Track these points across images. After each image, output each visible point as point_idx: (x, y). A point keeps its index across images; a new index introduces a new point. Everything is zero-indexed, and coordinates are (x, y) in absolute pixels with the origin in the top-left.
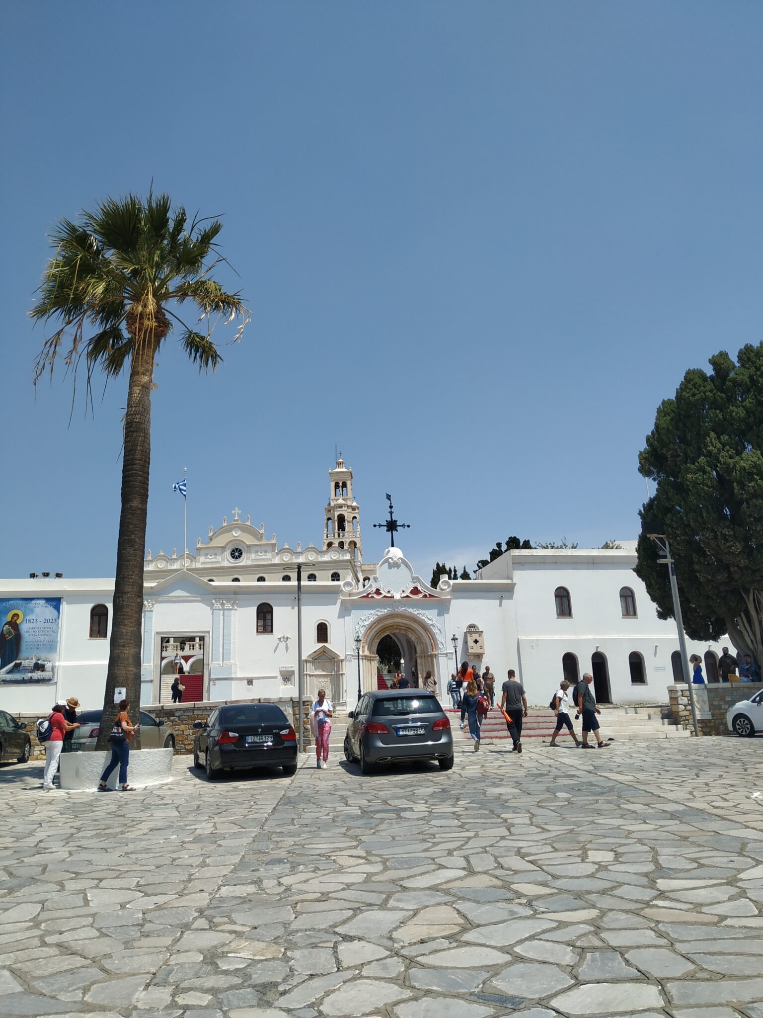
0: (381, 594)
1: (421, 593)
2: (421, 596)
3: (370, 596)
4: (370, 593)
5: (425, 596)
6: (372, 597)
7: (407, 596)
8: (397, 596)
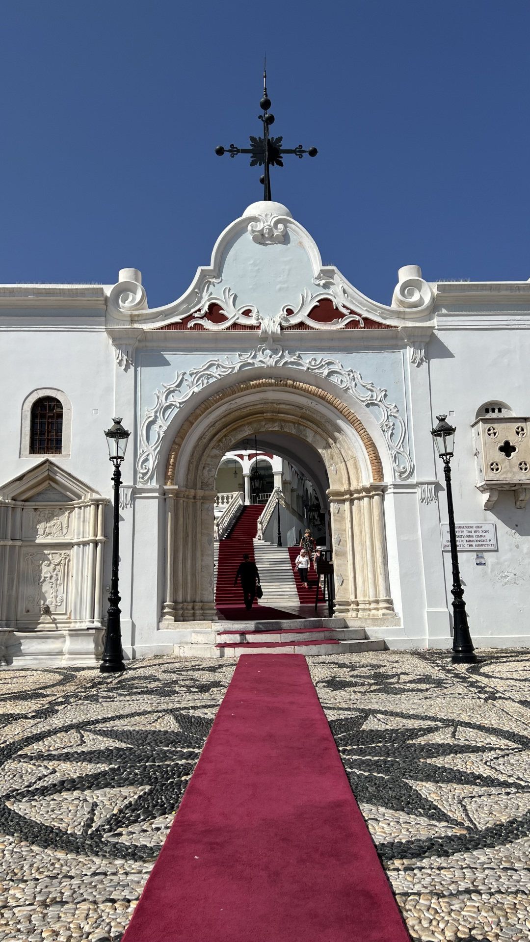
0: (223, 318)
1: (342, 316)
2: (342, 324)
3: (191, 324)
4: (190, 317)
5: (353, 324)
6: (198, 327)
7: (301, 325)
8: (271, 324)
